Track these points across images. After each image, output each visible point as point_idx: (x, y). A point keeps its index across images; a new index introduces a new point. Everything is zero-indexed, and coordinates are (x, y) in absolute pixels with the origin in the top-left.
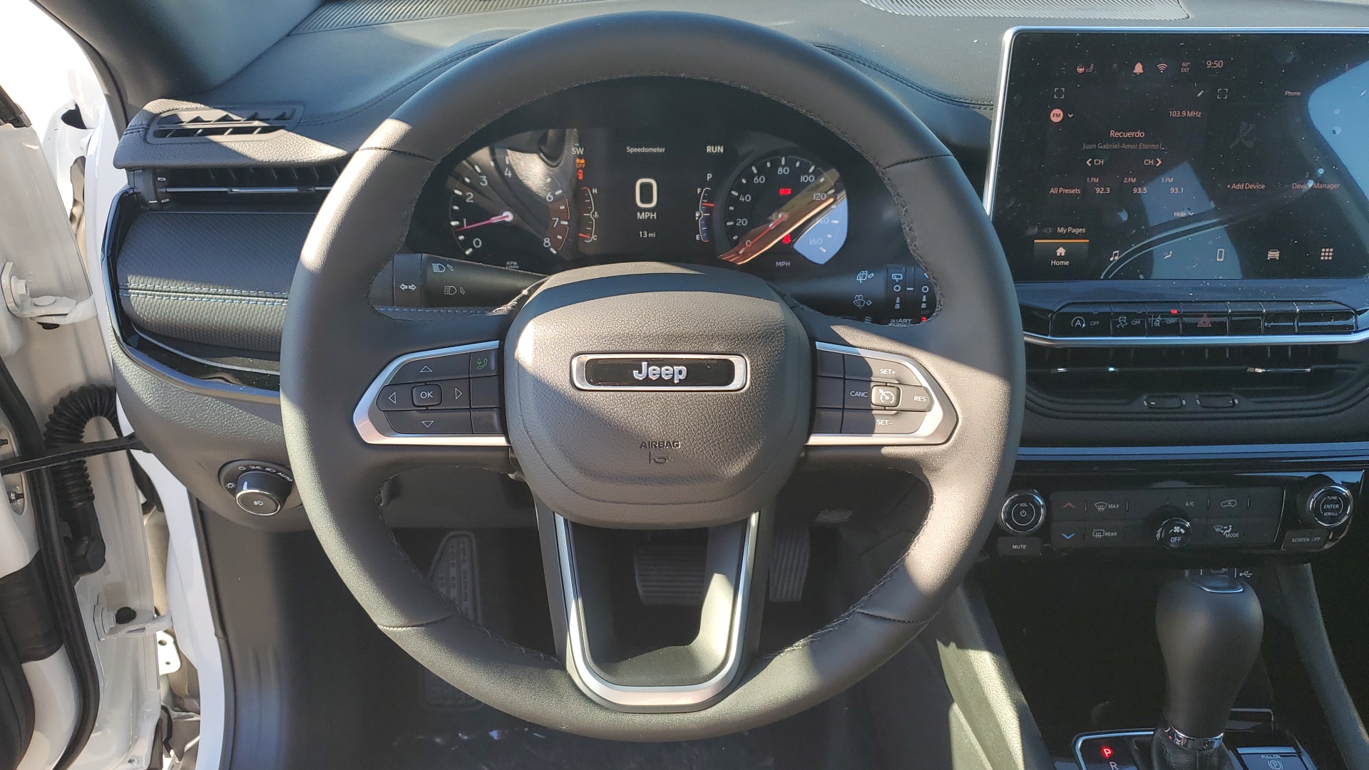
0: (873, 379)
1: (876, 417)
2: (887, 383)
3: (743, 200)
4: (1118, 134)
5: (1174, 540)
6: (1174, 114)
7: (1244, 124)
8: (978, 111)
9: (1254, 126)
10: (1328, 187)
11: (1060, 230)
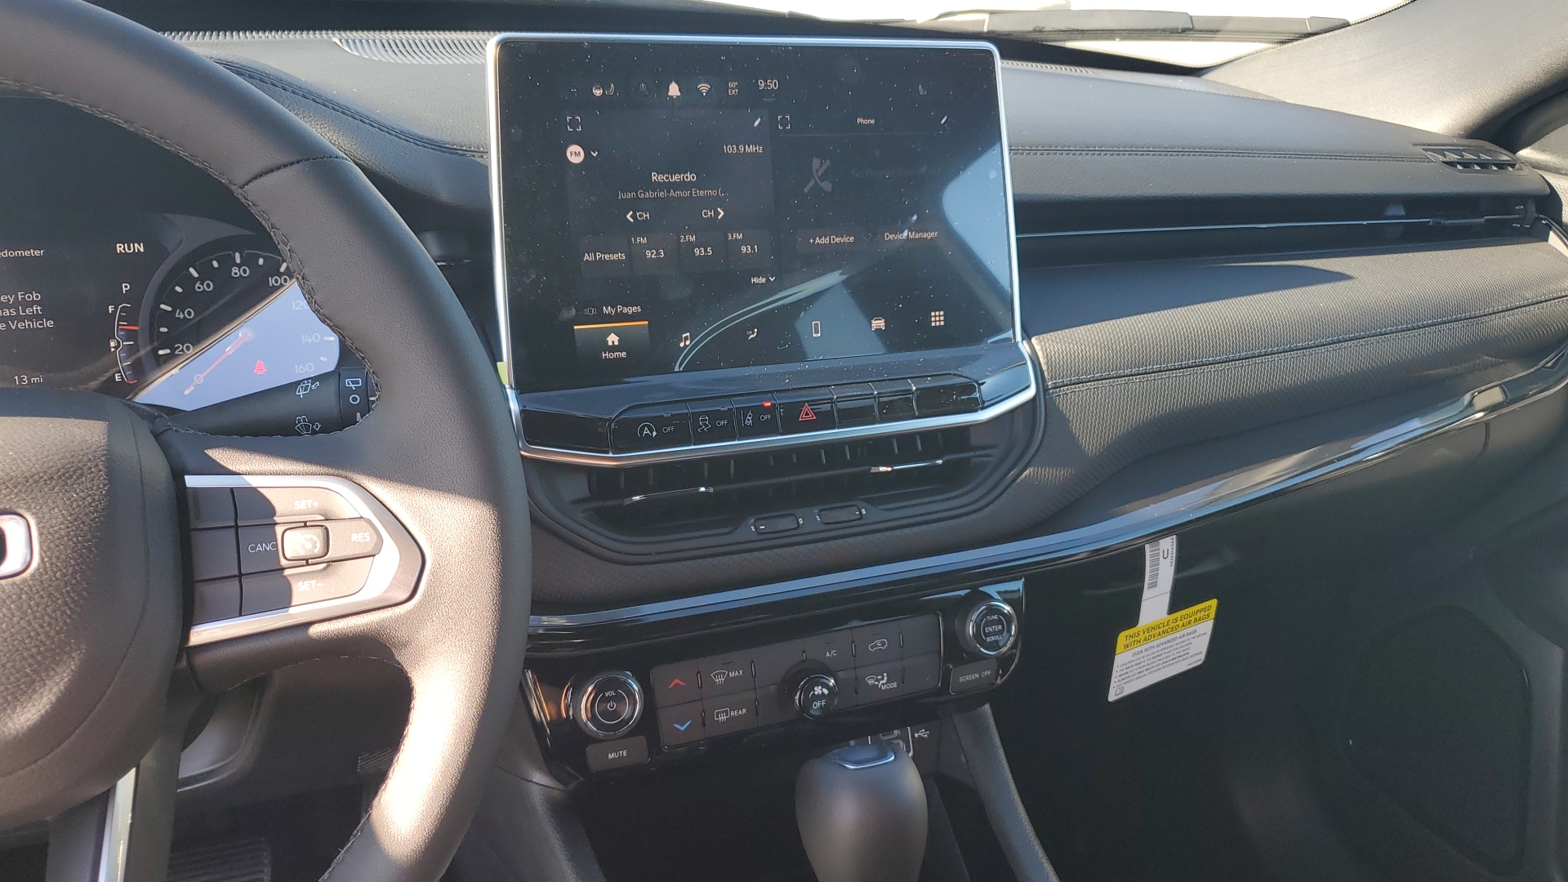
0: (277, 519)
1: (290, 578)
2: (305, 522)
3: (182, 316)
4: (661, 178)
5: (817, 704)
6: (730, 149)
7: (816, 162)
8: (479, 160)
9: (828, 163)
10: (925, 235)
11: (607, 310)
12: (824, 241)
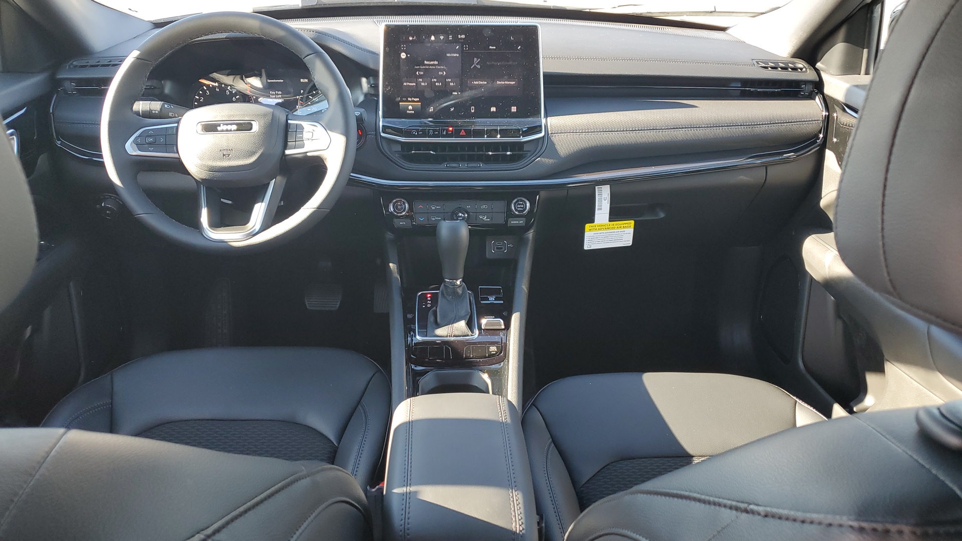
0: (303, 131)
1: (305, 142)
2: (309, 131)
4: (427, 63)
5: (459, 218)
6: (449, 55)
7: (475, 59)
9: (479, 60)
10: (511, 83)
11: (409, 99)
12: (477, 83)
